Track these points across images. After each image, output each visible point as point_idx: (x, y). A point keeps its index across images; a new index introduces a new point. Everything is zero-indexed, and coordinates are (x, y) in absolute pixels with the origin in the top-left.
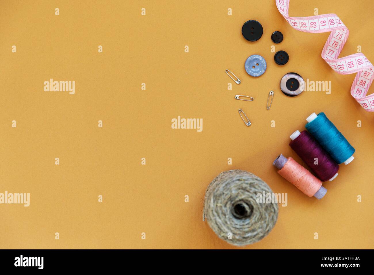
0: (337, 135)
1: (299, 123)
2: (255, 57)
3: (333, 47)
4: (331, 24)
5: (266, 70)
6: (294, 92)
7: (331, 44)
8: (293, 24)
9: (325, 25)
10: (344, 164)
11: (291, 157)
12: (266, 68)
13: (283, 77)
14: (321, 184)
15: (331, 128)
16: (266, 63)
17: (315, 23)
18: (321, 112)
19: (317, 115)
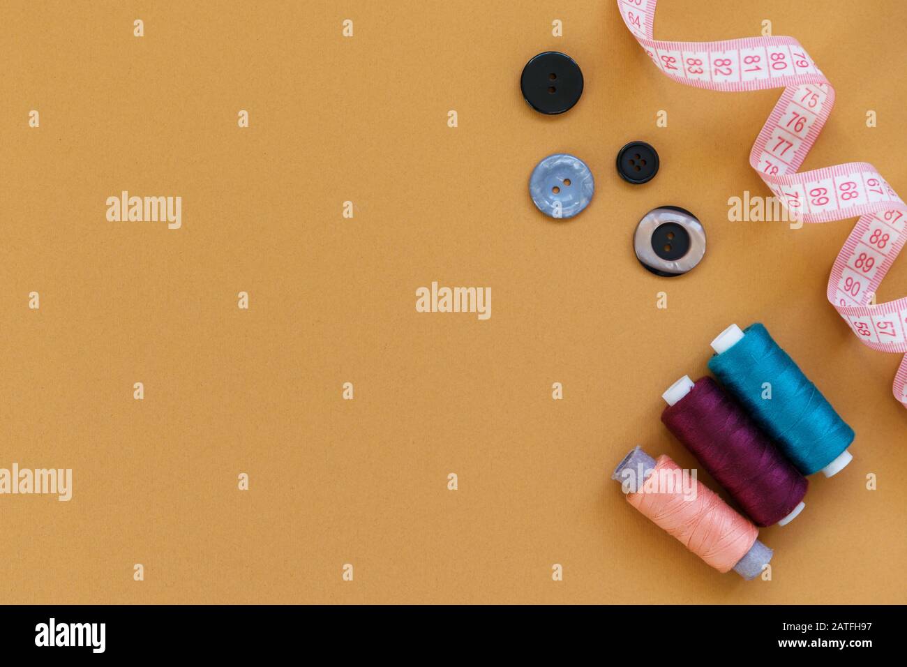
0: (802, 390)
1: (690, 355)
2: (559, 162)
3: (789, 132)
4: (776, 66)
5: (591, 199)
6: (675, 265)
7: (783, 121)
8: (664, 63)
9: (758, 68)
10: (822, 475)
11: (666, 455)
12: (593, 193)
13: (641, 220)
14: (756, 535)
15: (785, 369)
16: (593, 179)
17: (727, 63)
18: (753, 322)
19: (744, 332)
